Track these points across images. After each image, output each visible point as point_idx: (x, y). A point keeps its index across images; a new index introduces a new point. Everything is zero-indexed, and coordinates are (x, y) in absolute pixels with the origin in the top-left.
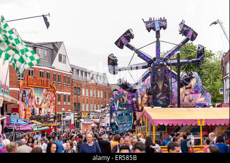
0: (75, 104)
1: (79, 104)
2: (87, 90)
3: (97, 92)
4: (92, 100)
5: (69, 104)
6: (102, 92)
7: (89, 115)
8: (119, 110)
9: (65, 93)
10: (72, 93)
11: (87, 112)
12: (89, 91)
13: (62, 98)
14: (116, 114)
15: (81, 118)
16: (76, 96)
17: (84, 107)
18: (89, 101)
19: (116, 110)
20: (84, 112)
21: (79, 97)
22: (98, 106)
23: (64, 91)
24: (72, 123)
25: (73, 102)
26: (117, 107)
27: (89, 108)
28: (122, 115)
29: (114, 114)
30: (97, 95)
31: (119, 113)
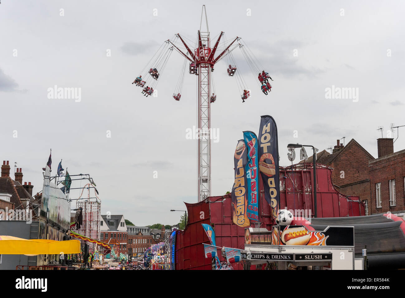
0: (129, 249)
1: (131, 249)
2: (136, 240)
3: (143, 240)
4: (139, 245)
5: (126, 249)
6: (146, 240)
7: (137, 255)
8: (148, 257)
9: (124, 243)
10: (127, 243)
11: (136, 253)
12: (138, 240)
13: (122, 246)
14: (147, 258)
15: (132, 257)
16: (129, 244)
17: (135, 250)
18: (137, 246)
19: (147, 256)
20: (134, 253)
21: (131, 244)
22: (143, 248)
23: (123, 243)
24: (127, 261)
25: (128, 248)
26: (147, 255)
27: (137, 251)
28: (150, 259)
29: (146, 259)
30: (142, 242)
31: (148, 258)
